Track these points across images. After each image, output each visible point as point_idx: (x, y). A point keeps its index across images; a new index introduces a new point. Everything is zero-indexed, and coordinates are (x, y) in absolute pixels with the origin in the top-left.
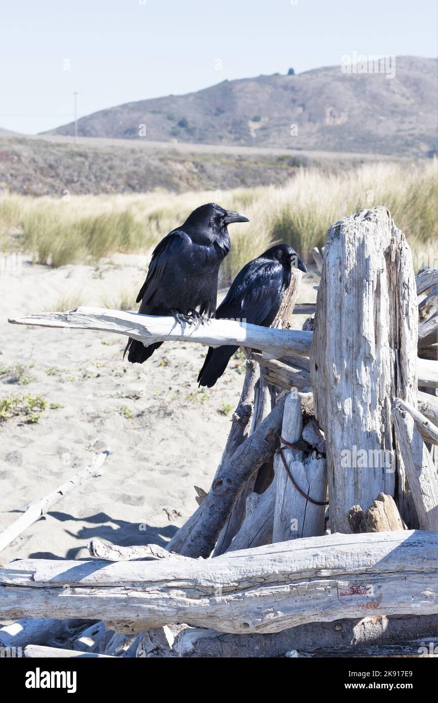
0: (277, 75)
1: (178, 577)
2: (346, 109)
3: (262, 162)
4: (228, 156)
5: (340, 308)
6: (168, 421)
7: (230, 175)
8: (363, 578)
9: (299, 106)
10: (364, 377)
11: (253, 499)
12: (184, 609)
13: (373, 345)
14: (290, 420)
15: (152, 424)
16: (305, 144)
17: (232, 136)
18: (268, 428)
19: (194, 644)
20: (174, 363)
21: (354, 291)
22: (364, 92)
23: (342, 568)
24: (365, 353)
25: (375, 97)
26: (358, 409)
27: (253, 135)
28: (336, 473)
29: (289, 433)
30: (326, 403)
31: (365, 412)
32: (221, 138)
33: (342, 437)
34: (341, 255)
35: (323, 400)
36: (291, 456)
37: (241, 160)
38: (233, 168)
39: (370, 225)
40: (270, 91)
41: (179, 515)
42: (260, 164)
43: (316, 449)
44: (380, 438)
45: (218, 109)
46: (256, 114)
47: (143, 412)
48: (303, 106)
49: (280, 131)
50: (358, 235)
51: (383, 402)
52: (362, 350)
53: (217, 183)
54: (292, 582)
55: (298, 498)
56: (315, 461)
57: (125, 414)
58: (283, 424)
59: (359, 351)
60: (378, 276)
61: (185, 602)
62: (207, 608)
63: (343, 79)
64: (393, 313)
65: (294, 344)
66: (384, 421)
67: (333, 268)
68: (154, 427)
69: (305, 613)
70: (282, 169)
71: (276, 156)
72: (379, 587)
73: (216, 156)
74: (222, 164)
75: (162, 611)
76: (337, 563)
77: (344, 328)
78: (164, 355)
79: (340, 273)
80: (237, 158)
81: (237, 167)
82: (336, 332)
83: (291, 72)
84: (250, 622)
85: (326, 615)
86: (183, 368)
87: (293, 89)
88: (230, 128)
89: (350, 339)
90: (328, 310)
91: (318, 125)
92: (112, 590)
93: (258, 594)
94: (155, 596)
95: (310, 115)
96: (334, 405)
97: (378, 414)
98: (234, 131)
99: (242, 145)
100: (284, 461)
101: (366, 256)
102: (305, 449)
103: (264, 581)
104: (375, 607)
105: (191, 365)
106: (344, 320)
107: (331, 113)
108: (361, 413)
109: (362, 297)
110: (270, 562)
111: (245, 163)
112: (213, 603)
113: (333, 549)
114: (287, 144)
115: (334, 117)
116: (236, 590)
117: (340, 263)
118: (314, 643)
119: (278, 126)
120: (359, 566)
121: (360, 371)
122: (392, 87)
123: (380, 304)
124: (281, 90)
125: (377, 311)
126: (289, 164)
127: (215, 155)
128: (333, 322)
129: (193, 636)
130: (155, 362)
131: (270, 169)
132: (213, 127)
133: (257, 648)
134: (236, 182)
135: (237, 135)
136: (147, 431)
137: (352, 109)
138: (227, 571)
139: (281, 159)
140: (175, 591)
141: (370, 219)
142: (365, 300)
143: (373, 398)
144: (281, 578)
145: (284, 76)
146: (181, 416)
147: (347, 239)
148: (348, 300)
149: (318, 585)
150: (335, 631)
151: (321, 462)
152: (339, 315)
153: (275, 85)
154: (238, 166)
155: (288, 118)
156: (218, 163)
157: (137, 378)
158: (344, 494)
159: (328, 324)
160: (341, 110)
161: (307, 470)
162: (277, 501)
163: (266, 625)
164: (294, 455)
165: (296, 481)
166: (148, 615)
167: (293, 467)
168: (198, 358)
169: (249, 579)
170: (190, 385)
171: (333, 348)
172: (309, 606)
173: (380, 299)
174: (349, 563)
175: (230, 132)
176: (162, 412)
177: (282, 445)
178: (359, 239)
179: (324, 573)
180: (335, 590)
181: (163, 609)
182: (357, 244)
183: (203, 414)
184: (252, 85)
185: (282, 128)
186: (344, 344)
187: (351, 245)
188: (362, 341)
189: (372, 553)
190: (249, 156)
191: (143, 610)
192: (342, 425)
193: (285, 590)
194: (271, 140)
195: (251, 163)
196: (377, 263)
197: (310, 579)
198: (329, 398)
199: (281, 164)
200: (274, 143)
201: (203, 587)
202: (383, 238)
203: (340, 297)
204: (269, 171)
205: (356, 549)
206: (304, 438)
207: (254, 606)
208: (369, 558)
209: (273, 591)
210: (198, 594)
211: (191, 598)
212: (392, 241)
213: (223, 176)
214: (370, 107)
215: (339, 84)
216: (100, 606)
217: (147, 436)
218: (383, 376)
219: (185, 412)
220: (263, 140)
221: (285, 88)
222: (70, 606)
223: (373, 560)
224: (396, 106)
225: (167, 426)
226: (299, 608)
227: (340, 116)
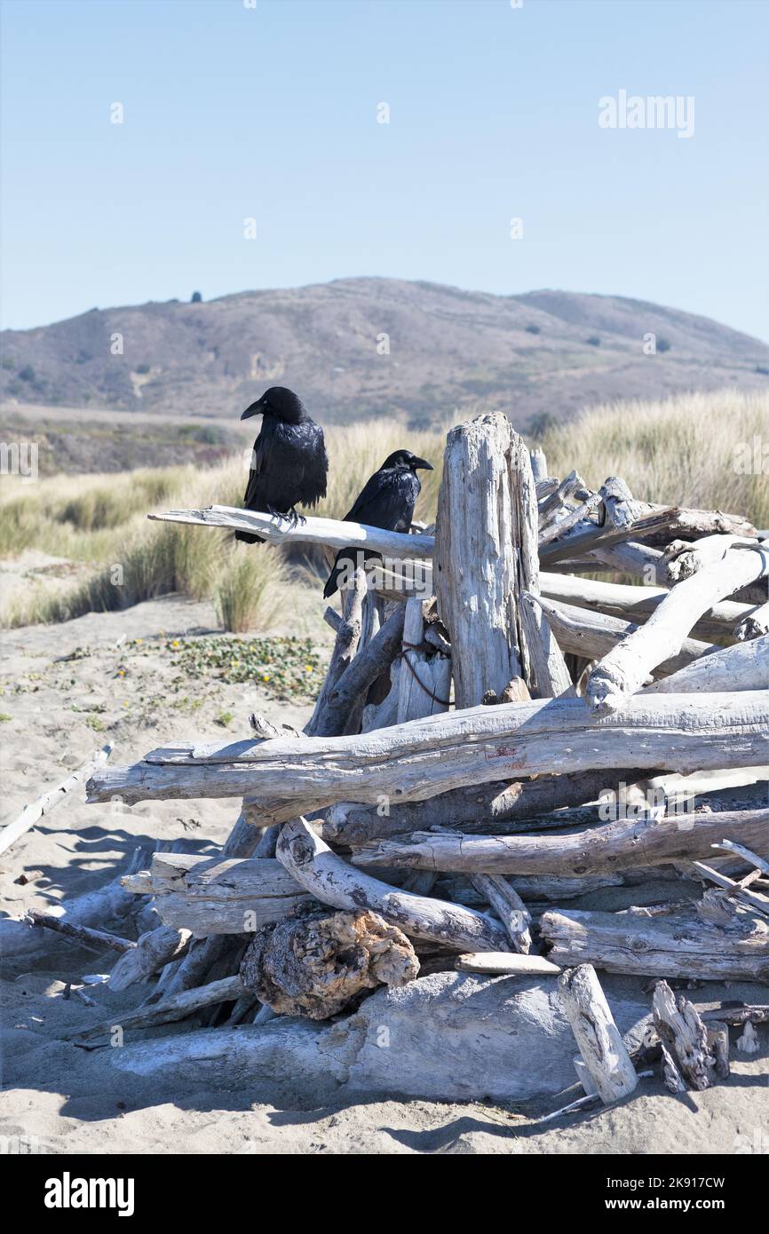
0: (175, 301)
1: (332, 749)
2: (281, 356)
3: (156, 436)
4: (102, 426)
5: (464, 508)
6: (152, 732)
7: (104, 456)
8: (509, 740)
9: (209, 350)
10: (490, 574)
11: (370, 710)
12: (339, 779)
13: (497, 543)
14: (413, 622)
15: (132, 736)
16: (220, 408)
17: (105, 396)
18: (385, 637)
19: (347, 815)
20: (136, 673)
21: (477, 491)
22: (308, 331)
23: (489, 732)
24: (489, 550)
25: (326, 340)
26: (484, 605)
27: (139, 394)
28: (464, 669)
29: (411, 635)
30: (451, 601)
31: (491, 608)
32: (87, 398)
33: (469, 633)
34: (464, 457)
35: (448, 599)
36: (416, 657)
37: (121, 432)
38: (109, 444)
39: (491, 428)
40: (163, 326)
41: (198, 825)
42: (152, 438)
43: (439, 650)
44: (505, 633)
45: (83, 353)
46: (140, 362)
47: (117, 723)
48: (215, 350)
49: (180, 388)
50: (479, 437)
51: (507, 599)
52: (486, 548)
53: (84, 466)
54: (441, 748)
55: (424, 697)
56: (440, 661)
57: (94, 726)
58: (405, 627)
59: (483, 550)
60: (501, 476)
61: (340, 773)
62: (361, 778)
63: (277, 311)
64: (514, 513)
65: (414, 547)
66: (508, 617)
67: (456, 470)
68: (136, 740)
69: (455, 777)
70: (186, 446)
71: (176, 427)
72: (524, 747)
73: (82, 425)
74: (93, 437)
75: (318, 783)
76: (484, 727)
77: (469, 527)
78: (120, 664)
79: (463, 474)
80: (116, 428)
81: (115, 443)
82: (461, 530)
83: (197, 298)
84: (402, 789)
85: (476, 776)
86: (149, 679)
87: (199, 324)
88: (101, 382)
89: (475, 538)
90: (452, 510)
91: (239, 380)
92: (270, 765)
93: (410, 761)
94: (311, 768)
95: (227, 363)
96: (460, 602)
97: (503, 610)
98: (107, 387)
99: (123, 410)
100: (408, 662)
101: (489, 458)
102: (429, 651)
103: (416, 749)
104: (521, 767)
105: (160, 675)
106: (468, 519)
107: (259, 361)
108: (487, 610)
109: (485, 497)
110: (420, 732)
111: (128, 437)
112: (367, 773)
113: (479, 717)
114: (191, 409)
115: (264, 368)
116: (388, 760)
117: (463, 465)
118: (457, 816)
119: (178, 380)
120: (505, 729)
121: (485, 568)
122: (351, 324)
123: (502, 503)
124: (181, 326)
125: (500, 510)
126: (196, 439)
127: (80, 424)
128: (458, 522)
129: (345, 809)
130: (108, 673)
131: (167, 446)
132: (75, 380)
133: (405, 821)
134: (115, 465)
135: (112, 394)
136: (127, 745)
137: (290, 357)
138: (380, 742)
139: (184, 431)
140: (330, 763)
141: (490, 423)
142: (489, 500)
143: (499, 595)
144: (431, 745)
145: (185, 304)
146: (168, 725)
147: (469, 441)
148: (472, 500)
149: (467, 748)
150: (478, 803)
151: (446, 662)
152: (462, 514)
153: (171, 318)
154: (118, 441)
155: (193, 369)
156: (87, 437)
157: (89, 691)
158: (472, 689)
159: (452, 524)
160: (276, 358)
161: (432, 670)
162: (401, 704)
163: (418, 791)
164: (418, 657)
165: (423, 681)
166: (304, 787)
167: (418, 668)
168: (168, 667)
169: (401, 748)
170: (164, 697)
171: (458, 546)
172: (458, 770)
173: (502, 498)
174: (494, 727)
175: (101, 389)
176: (143, 722)
177: (404, 648)
178: (481, 441)
179: (473, 738)
180: (483, 753)
181: (319, 780)
182: (479, 446)
183: (197, 723)
184: (136, 318)
185: (183, 384)
186: (470, 542)
187: (473, 447)
188: (487, 539)
189: (517, 718)
190: (135, 426)
191: (300, 782)
192: (469, 622)
193: (436, 755)
194: (167, 402)
195: (138, 436)
196: (499, 464)
197: (459, 745)
198: (455, 596)
199: (185, 439)
200: (171, 407)
201: (357, 757)
202: (503, 441)
203: (463, 498)
204: (166, 450)
205: (501, 715)
206: (428, 639)
207: (406, 773)
208: (514, 722)
209: (425, 757)
210: (352, 764)
211: (345, 769)
212: (512, 443)
213: (93, 457)
214: (318, 353)
215: (271, 317)
216: (259, 779)
217: (128, 750)
218: (507, 572)
219: (174, 721)
220: (153, 403)
221: (188, 321)
222: (229, 780)
223: (518, 724)
224: (359, 352)
225: (152, 738)
226: (449, 772)
227: (272, 367)
